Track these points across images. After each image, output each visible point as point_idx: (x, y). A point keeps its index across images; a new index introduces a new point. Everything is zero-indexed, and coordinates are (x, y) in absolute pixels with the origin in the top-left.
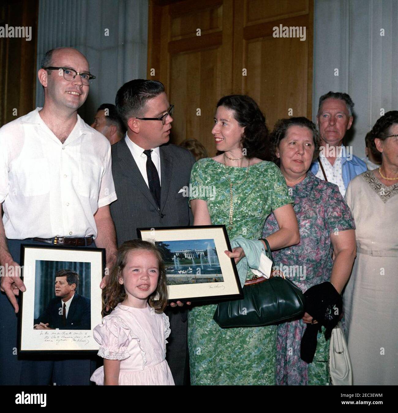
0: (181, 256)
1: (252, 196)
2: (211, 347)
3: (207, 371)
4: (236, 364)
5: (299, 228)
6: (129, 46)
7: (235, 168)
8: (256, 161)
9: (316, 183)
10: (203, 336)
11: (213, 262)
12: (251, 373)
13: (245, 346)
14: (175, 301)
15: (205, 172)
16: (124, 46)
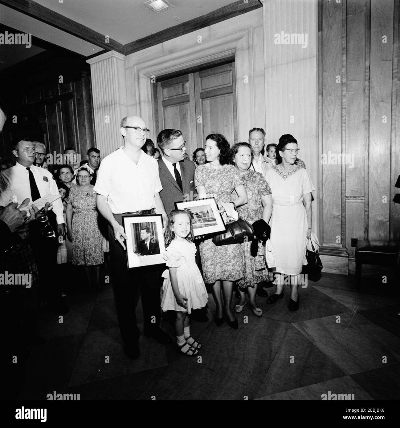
0: (197, 214)
1: (226, 182)
2: (212, 254)
3: (211, 265)
4: (224, 260)
5: (247, 195)
6: (142, 104)
7: (216, 170)
8: (226, 165)
9: (252, 173)
10: (208, 249)
11: (211, 216)
12: (231, 264)
13: (227, 252)
14: (197, 236)
15: (202, 172)
16: (140, 104)
